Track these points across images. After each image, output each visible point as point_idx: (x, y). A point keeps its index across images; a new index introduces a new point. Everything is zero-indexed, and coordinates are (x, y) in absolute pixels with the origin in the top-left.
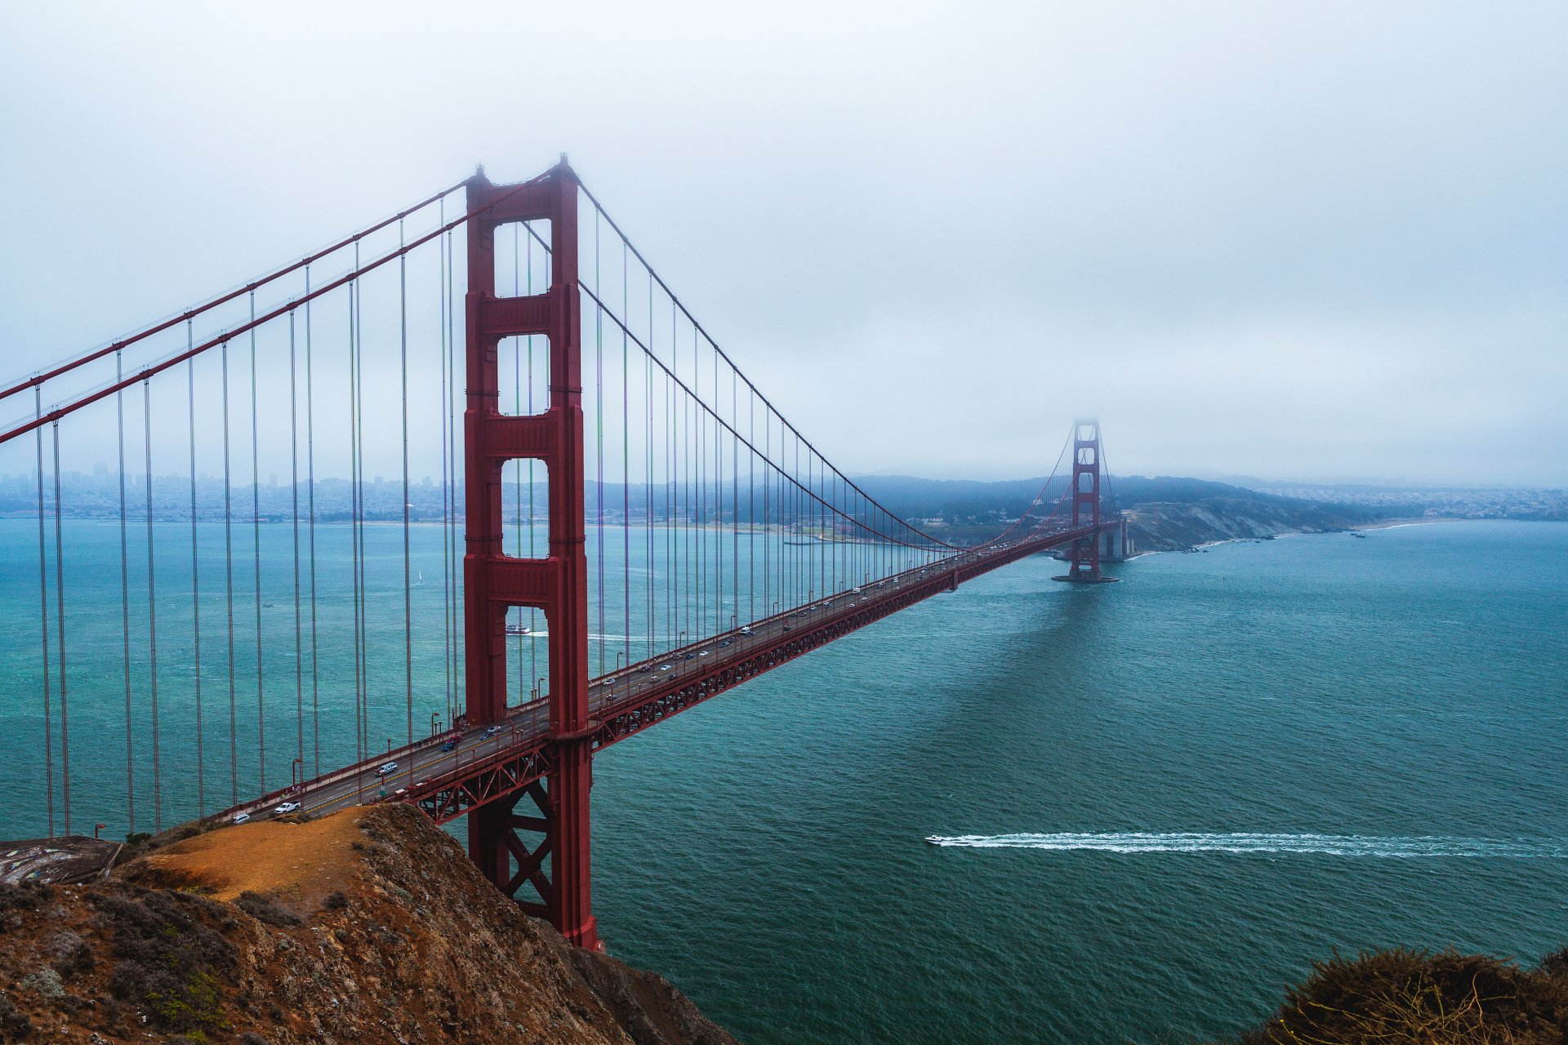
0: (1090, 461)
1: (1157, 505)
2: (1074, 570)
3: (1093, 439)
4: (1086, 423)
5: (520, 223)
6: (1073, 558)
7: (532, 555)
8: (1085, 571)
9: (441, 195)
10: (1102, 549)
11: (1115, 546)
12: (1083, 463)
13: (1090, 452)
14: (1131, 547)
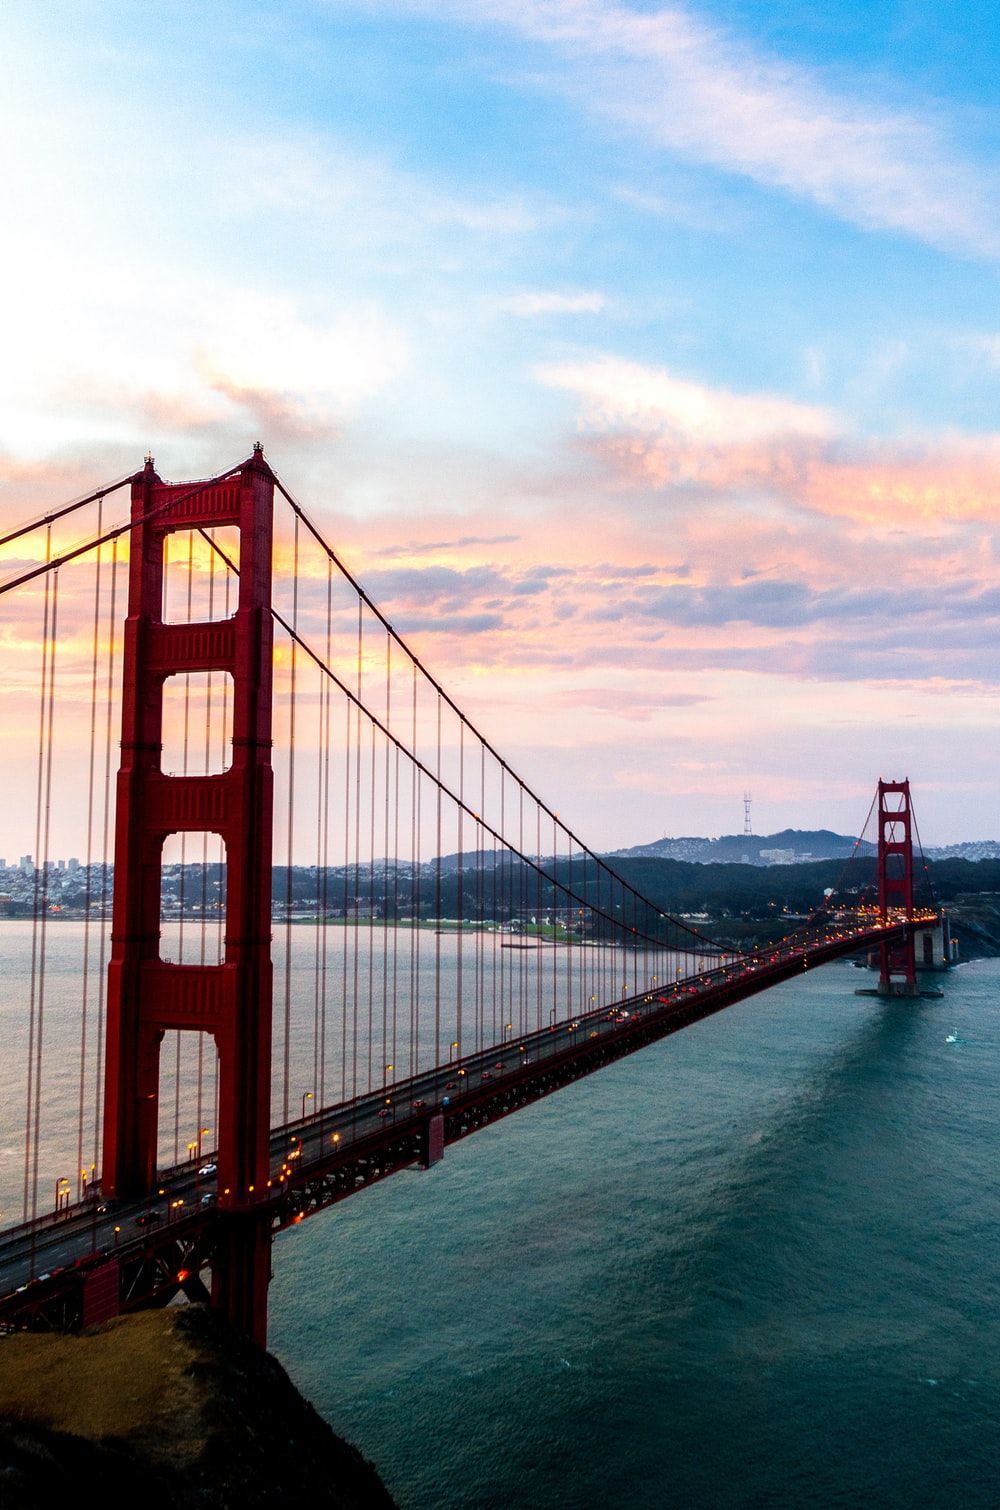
0: (900, 838)
1: (985, 896)
2: (885, 980)
3: (903, 809)
4: (894, 787)
5: (196, 532)
6: (884, 967)
7: (203, 960)
8: (898, 984)
9: (101, 495)
10: (919, 954)
11: (934, 950)
12: (892, 841)
13: (900, 826)
14: (954, 952)
